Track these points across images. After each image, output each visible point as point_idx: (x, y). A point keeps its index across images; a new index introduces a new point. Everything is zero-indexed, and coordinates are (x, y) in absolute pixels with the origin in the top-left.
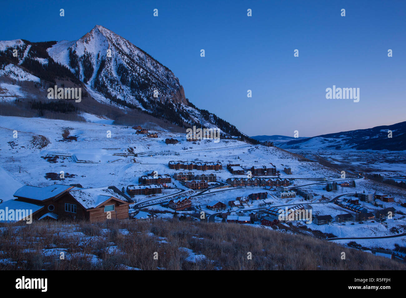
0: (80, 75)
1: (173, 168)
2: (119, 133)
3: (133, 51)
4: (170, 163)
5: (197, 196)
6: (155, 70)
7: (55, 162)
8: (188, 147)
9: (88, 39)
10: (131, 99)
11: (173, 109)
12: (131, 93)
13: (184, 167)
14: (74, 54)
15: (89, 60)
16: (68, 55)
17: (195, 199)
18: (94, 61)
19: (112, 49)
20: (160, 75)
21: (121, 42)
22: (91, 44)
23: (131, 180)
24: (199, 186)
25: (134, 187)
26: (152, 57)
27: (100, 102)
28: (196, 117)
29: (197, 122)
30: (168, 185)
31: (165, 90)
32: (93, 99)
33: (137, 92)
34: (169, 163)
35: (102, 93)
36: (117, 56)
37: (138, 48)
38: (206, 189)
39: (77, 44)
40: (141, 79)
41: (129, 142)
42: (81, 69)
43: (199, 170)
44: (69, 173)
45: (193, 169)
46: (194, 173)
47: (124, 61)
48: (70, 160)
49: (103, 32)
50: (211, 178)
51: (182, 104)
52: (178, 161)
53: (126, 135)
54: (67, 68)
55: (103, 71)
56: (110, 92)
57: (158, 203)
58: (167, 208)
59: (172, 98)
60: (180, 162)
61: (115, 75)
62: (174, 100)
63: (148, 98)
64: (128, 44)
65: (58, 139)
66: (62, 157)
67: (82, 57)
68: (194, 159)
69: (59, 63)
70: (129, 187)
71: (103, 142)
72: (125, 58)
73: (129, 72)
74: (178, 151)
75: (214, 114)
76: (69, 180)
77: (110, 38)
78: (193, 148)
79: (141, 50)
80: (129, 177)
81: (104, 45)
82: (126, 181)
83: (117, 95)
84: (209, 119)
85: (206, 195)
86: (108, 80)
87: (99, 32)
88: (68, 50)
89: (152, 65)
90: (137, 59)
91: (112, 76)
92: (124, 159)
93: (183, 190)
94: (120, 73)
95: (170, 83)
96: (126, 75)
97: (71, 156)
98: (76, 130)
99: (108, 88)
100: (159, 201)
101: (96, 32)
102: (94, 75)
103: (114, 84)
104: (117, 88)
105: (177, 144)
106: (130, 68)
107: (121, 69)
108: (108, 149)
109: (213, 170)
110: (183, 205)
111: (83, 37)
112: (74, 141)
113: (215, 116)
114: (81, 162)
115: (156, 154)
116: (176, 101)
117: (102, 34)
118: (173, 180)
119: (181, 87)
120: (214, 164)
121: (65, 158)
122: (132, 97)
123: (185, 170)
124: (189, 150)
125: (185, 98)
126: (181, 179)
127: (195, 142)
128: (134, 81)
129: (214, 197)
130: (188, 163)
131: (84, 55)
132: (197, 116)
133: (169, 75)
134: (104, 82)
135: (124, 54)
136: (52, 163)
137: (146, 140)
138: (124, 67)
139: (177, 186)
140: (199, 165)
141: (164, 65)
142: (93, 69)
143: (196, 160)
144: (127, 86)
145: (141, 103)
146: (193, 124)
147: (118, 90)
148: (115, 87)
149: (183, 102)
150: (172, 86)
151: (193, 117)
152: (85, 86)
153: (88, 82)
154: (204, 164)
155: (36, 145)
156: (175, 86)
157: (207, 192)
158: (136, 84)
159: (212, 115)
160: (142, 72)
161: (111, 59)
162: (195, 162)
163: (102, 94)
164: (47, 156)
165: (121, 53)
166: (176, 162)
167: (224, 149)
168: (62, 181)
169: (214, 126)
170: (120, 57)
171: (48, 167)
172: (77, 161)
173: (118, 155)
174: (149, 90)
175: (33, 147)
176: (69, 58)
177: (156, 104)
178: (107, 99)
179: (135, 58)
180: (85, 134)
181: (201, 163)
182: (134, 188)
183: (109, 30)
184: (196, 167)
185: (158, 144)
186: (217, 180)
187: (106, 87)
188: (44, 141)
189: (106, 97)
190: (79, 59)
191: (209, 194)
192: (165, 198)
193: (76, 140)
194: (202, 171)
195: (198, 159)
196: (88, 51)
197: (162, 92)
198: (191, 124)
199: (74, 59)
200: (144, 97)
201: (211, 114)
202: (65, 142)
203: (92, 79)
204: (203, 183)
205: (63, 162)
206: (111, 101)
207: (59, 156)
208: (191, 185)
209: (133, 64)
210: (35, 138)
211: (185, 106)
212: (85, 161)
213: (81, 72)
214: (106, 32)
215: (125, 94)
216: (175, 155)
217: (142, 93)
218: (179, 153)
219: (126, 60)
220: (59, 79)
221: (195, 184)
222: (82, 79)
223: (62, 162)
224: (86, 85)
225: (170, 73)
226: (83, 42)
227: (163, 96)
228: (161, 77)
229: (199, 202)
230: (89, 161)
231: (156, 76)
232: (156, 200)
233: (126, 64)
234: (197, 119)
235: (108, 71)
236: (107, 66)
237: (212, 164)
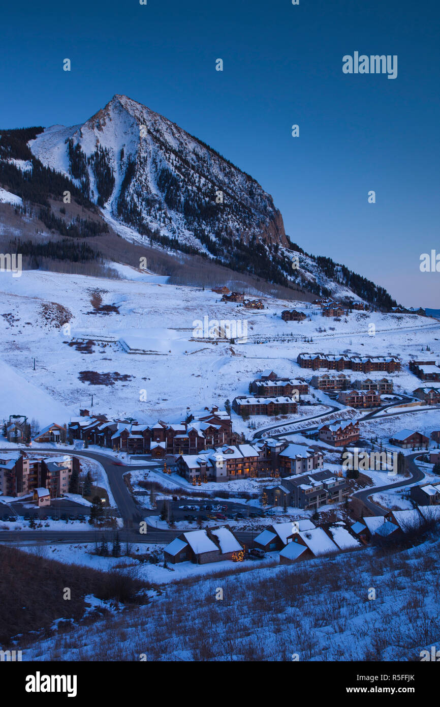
0: (90, 192)
1: (308, 367)
2: (190, 299)
3: (184, 144)
4: (301, 356)
5: (368, 421)
6: (226, 181)
7: (91, 352)
8: (327, 328)
9: (102, 122)
10: (186, 236)
11: (265, 255)
12: (185, 224)
13: (329, 365)
14: (78, 152)
15: (105, 163)
16: (66, 154)
17: (363, 426)
18: (114, 164)
19: (148, 141)
20: (237, 190)
21: (163, 127)
22: (107, 133)
23: (233, 387)
24: (364, 401)
25: (247, 400)
26: (221, 154)
27: (131, 242)
28: (309, 272)
29: (312, 281)
30: (305, 398)
31: (249, 218)
32: (119, 236)
33: (196, 224)
34: (299, 358)
35: (133, 224)
36: (157, 154)
37: (195, 139)
38: (379, 408)
39: (82, 131)
40: (204, 199)
41: (214, 316)
42: (92, 179)
43: (356, 371)
44: (119, 372)
45: (345, 369)
46: (349, 376)
47: (171, 164)
48: (116, 348)
49: (129, 107)
50: (382, 387)
51: (280, 247)
52: (315, 354)
53: (204, 303)
54: (67, 178)
55: (133, 183)
56: (147, 223)
57: (295, 430)
58: (317, 441)
59: (261, 235)
60: (320, 356)
61: (154, 190)
62: (265, 238)
63: (217, 235)
64: (175, 130)
65: (86, 310)
66: (100, 342)
67: (92, 157)
68: (343, 350)
69: (52, 169)
70: (238, 401)
71: (167, 316)
72: (171, 158)
73: (181, 184)
74: (309, 336)
75: (344, 266)
76: (123, 386)
77: (142, 120)
78: (336, 329)
79: (200, 142)
80: (229, 383)
81: (132, 133)
82: (225, 389)
83: (159, 228)
84: (334, 275)
85: (382, 418)
86: (143, 200)
87: (121, 108)
88: (66, 143)
89: (221, 170)
90: (192, 160)
91: (149, 192)
92: (212, 348)
93: (336, 409)
94: (163, 187)
95: (257, 206)
96: (174, 191)
97: (115, 342)
98: (112, 294)
99: (143, 215)
100: (296, 427)
101: (116, 107)
102: (116, 192)
103: (153, 208)
104: (160, 216)
105: (305, 322)
106: (182, 177)
107: (165, 180)
108: (178, 329)
109: (383, 372)
110: (346, 437)
111: (92, 117)
112: (114, 313)
113: (344, 270)
114: (135, 352)
115: (268, 340)
116: (269, 241)
117: (128, 112)
118: (311, 389)
119: (277, 212)
120: (385, 360)
121: (105, 346)
122: (187, 233)
123: (330, 371)
124: (330, 332)
125: (285, 234)
126: (326, 386)
127: (339, 318)
128: (190, 202)
129: (397, 422)
130: (336, 357)
131: (96, 154)
132: (311, 268)
133: (254, 190)
134: (135, 204)
135: (169, 150)
136: (85, 353)
137: (244, 313)
138: (171, 175)
139: (321, 401)
140: (357, 361)
141: (243, 171)
142: (113, 180)
143: (348, 351)
144: (178, 211)
145: (204, 245)
146: (304, 284)
147: (162, 220)
148: (155, 214)
149: (281, 242)
150: (261, 210)
151: (303, 271)
152: (101, 212)
153: (106, 205)
154: (367, 359)
155: (50, 320)
156: (266, 210)
157: (382, 413)
158: (195, 208)
159: (339, 268)
160: (204, 185)
161: (146, 160)
162: (347, 356)
163: (133, 228)
164: (74, 341)
165: (163, 147)
166: (312, 356)
167: (395, 331)
168: (110, 386)
169: (345, 288)
170: (163, 156)
171: (80, 360)
172: (129, 351)
173: (198, 341)
174: (218, 220)
175: (46, 324)
176: (68, 159)
177: (233, 246)
178: (144, 236)
179: (189, 158)
180: (130, 302)
181: (360, 358)
182: (248, 402)
183: (139, 104)
184: (350, 365)
185: (268, 320)
186: (394, 390)
187: (139, 214)
188: (62, 312)
189: (142, 234)
190: (87, 161)
191: (387, 417)
192: (306, 422)
193: (118, 313)
194: (363, 374)
195: (350, 350)
196: (104, 144)
197: (244, 223)
198: (301, 284)
199: (77, 160)
200: (209, 232)
201: (338, 265)
202: (98, 315)
203: (112, 199)
204: (372, 395)
205: (104, 352)
206: (151, 241)
207: (94, 340)
208: (349, 398)
209: (187, 170)
210: (46, 307)
211: (286, 250)
212: (144, 351)
213: (92, 186)
214: (135, 108)
215: (175, 228)
216: (305, 341)
217: (207, 225)
218: (313, 339)
219: (174, 162)
220: (55, 200)
221: (357, 398)
222: (95, 198)
223: (101, 352)
224: (102, 210)
225: (256, 185)
226: (93, 129)
227: (245, 230)
228: (239, 193)
229: (373, 432)
230: (150, 351)
231: (230, 191)
232: (290, 425)
233: (174, 168)
234: (312, 275)
235: (141, 183)
236: (138, 172)
237: (381, 360)
